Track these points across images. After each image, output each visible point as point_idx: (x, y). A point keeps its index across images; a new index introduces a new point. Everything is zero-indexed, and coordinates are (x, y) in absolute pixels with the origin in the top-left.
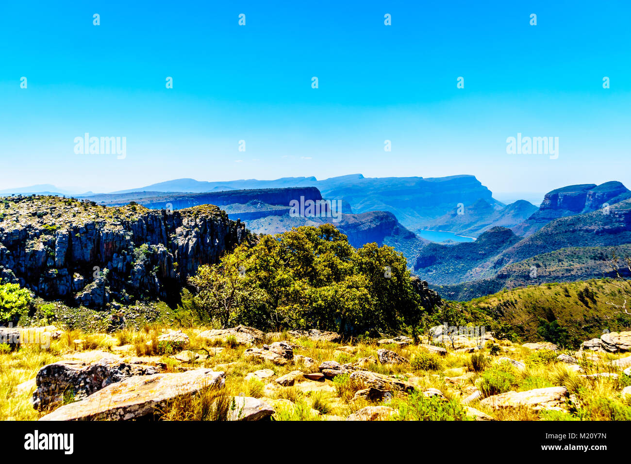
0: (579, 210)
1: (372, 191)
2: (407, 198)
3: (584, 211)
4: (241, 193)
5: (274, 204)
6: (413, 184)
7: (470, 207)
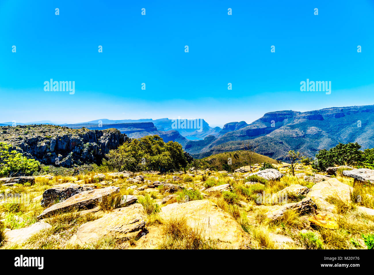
3: (235, 130)
4: (126, 124)
5: (138, 128)
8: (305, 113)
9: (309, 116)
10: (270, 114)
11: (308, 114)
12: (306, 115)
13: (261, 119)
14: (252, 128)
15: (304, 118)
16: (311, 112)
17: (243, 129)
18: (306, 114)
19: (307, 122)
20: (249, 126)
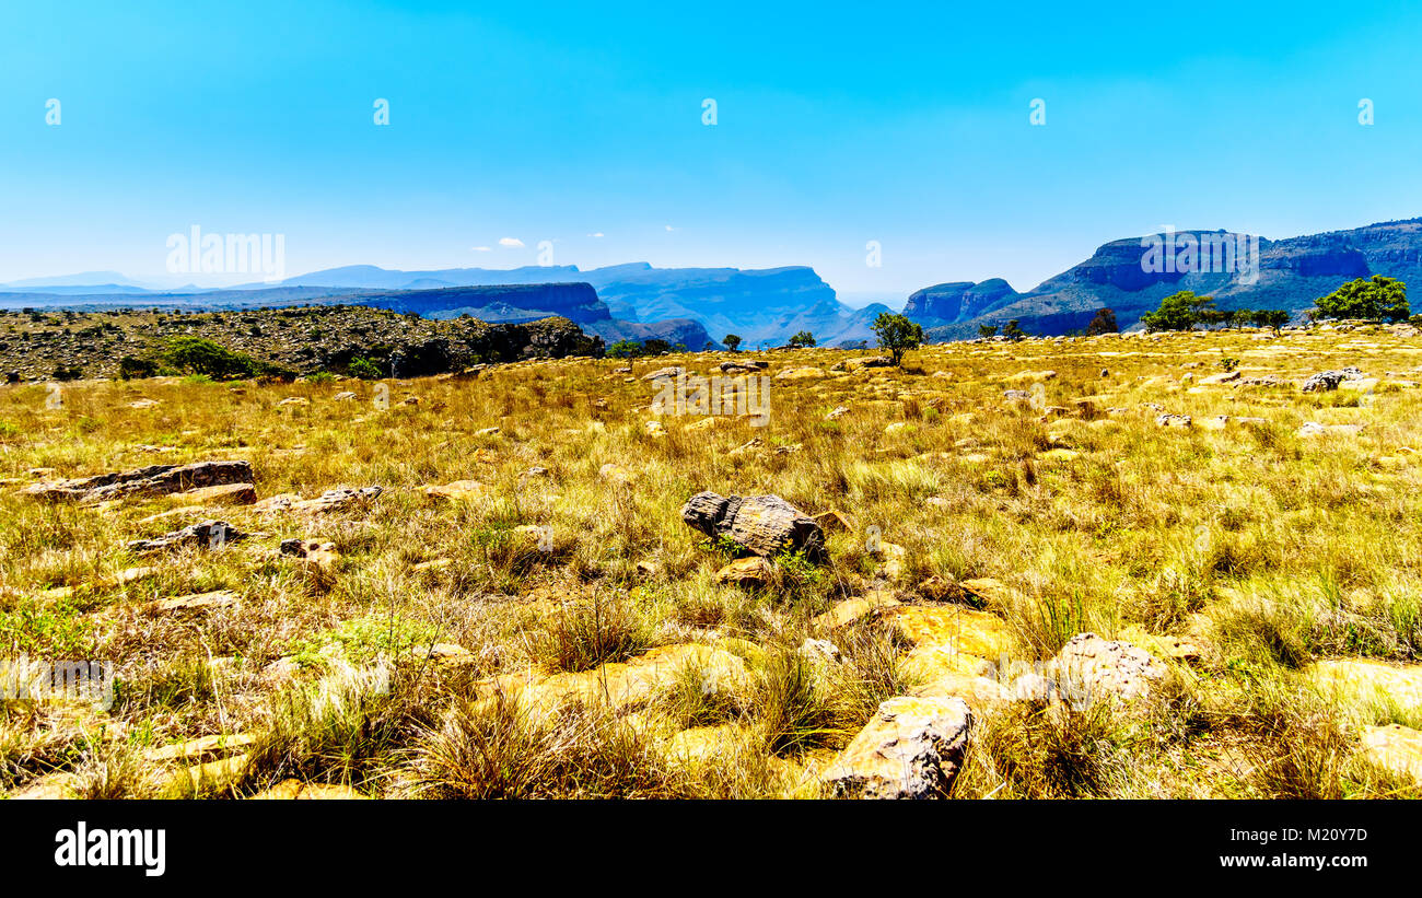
0: (953, 318)
1: (664, 288)
2: (716, 299)
3: (958, 319)
4: (476, 291)
5: (527, 309)
6: (725, 279)
7: (807, 313)
8: (1286, 242)
9: (1302, 259)
10: (1122, 248)
11: (1299, 249)
12: (1289, 255)
13: (1081, 272)
14: (1036, 310)
15: (1278, 267)
16: (1314, 241)
17: (996, 313)
18: (1290, 251)
19: (1292, 287)
20: (1026, 304)
